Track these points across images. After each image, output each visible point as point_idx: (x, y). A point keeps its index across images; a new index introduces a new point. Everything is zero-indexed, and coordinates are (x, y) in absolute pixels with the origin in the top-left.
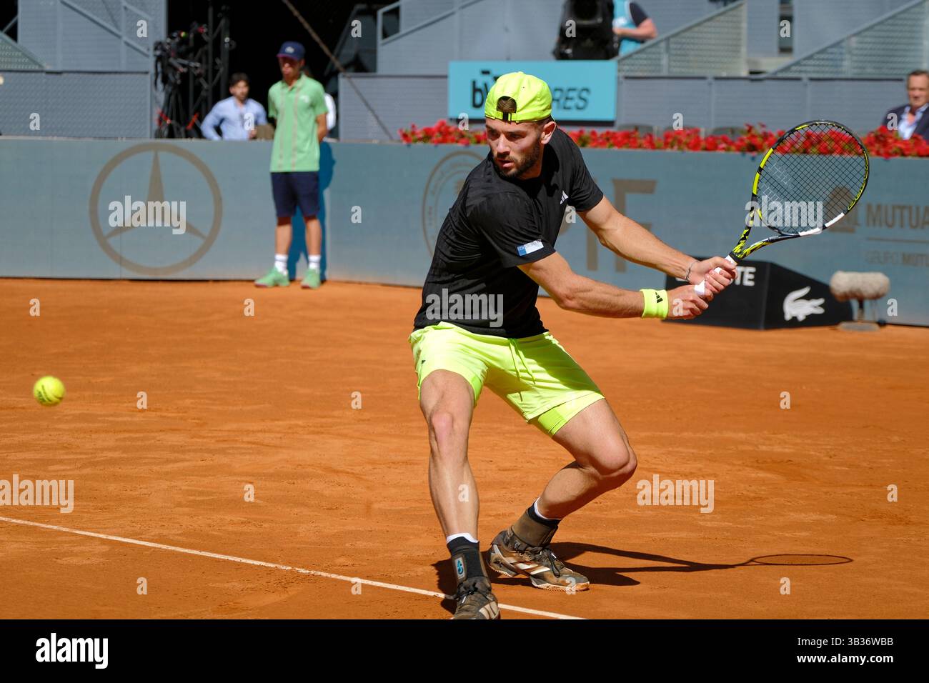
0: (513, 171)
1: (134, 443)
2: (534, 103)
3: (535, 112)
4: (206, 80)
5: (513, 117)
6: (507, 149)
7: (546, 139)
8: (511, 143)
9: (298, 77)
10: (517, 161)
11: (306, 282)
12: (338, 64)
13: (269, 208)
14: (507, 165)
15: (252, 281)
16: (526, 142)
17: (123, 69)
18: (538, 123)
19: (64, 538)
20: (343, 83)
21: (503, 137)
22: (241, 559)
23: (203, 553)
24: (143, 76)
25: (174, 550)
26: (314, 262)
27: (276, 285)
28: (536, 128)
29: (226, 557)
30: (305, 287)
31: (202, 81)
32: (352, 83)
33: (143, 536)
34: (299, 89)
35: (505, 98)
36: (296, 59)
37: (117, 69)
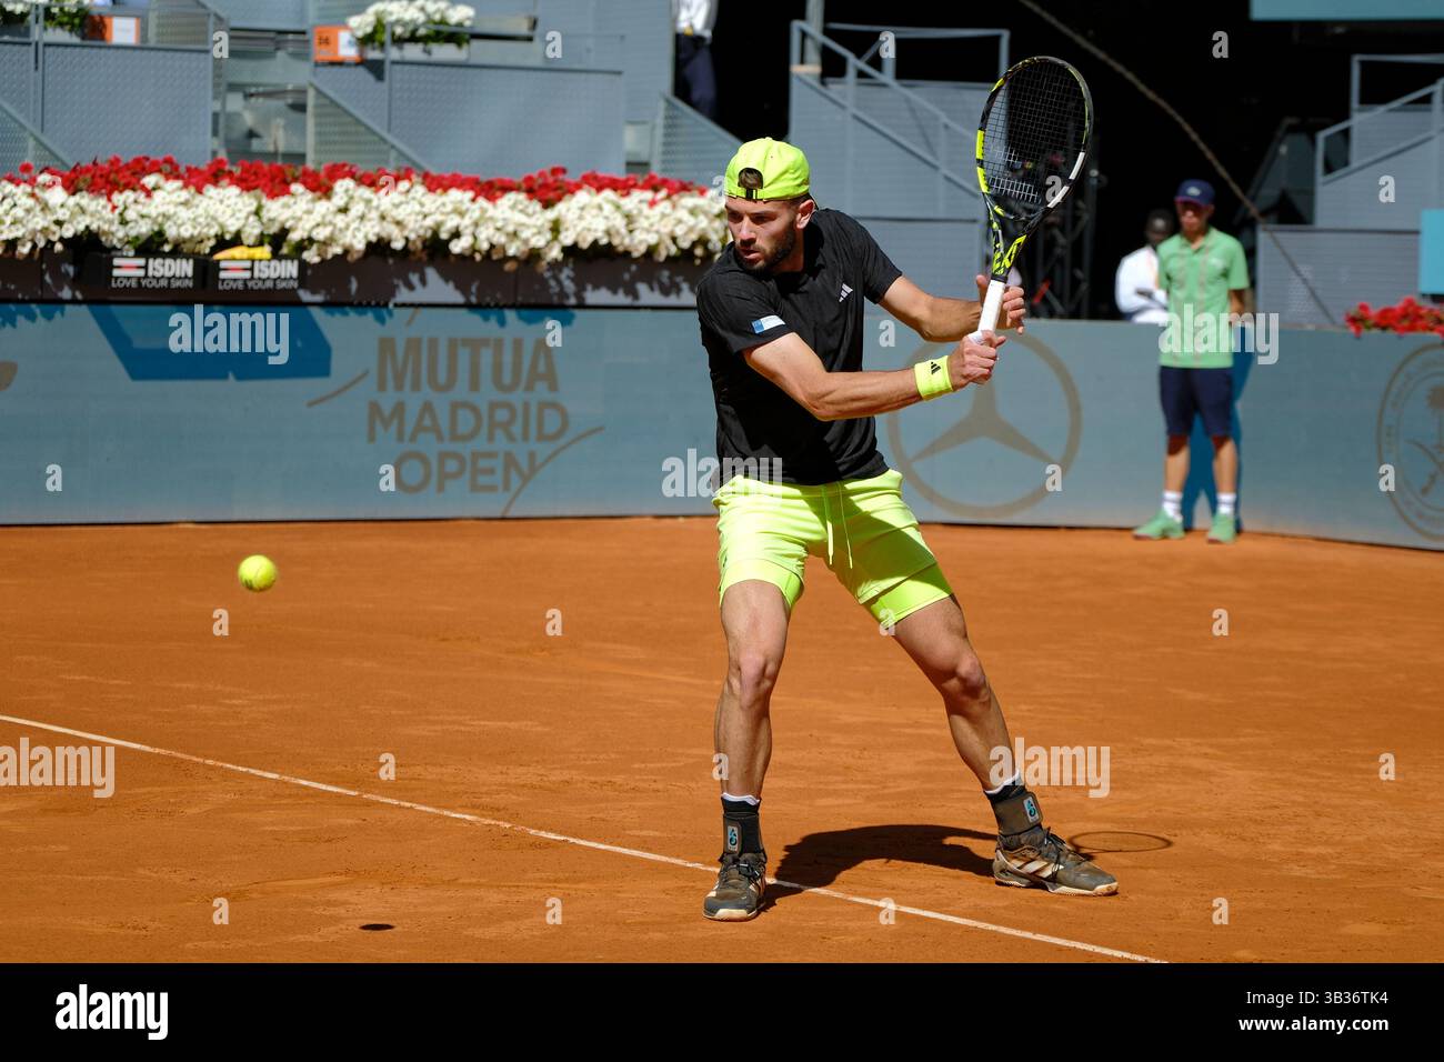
0: (761, 263)
1: (943, 769)
2: (787, 176)
3: (787, 187)
4: (1062, 230)
5: (761, 194)
6: (753, 235)
7: (803, 222)
8: (757, 227)
9: (1204, 232)
10: (764, 250)
11: (1215, 533)
12: (1254, 211)
13: (1155, 423)
14: (752, 256)
15: (1129, 529)
16: (776, 226)
17: (941, 215)
18: (792, 202)
19: (834, 908)
20: (1264, 238)
21: (746, 220)
22: (1094, 947)
23: (1039, 937)
24: (969, 226)
25: (995, 931)
26: (1224, 503)
27: (1164, 535)
28: (789, 208)
29: (1072, 944)
30: (1213, 541)
31: (1056, 232)
32: (1275, 240)
33: (951, 909)
34: (1209, 249)
35: (749, 171)
36: (1203, 203)
37: (931, 215)
